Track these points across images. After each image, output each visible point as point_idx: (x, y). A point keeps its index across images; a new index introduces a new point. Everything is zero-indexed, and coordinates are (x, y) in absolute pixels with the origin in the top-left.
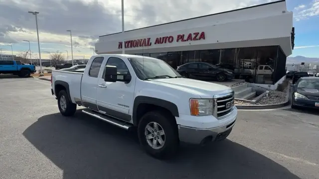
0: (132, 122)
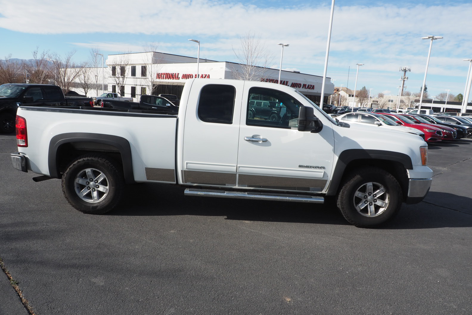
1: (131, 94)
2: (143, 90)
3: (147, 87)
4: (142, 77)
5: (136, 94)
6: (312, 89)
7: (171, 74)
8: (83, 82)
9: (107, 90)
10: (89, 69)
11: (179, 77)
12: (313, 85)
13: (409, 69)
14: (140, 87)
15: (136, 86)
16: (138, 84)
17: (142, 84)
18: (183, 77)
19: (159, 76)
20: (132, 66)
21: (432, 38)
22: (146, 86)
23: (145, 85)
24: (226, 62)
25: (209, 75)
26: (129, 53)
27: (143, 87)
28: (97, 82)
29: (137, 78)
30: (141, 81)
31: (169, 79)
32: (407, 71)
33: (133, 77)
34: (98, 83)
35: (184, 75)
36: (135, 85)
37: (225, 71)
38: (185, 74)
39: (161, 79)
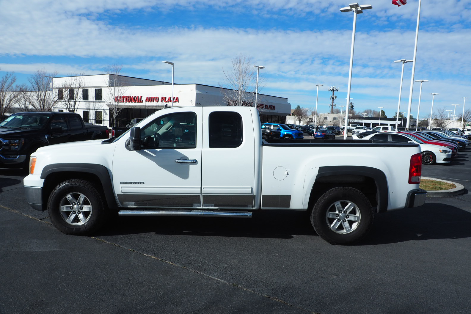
2: (98, 114)
3: (103, 111)
4: (96, 101)
5: (89, 118)
6: (273, 109)
7: (133, 96)
10: (30, 92)
11: (143, 100)
12: (273, 105)
13: (337, 89)
14: (94, 111)
15: (88, 110)
16: (91, 108)
17: (96, 108)
18: (147, 100)
19: (117, 99)
20: (83, 90)
21: (403, 62)
22: (101, 110)
23: (99, 109)
24: (196, 84)
25: (178, 97)
26: (82, 75)
27: (97, 111)
29: (89, 102)
30: (95, 105)
31: (131, 103)
32: (335, 90)
33: (85, 101)
35: (148, 97)
37: (196, 93)
38: (150, 97)
39: (121, 102)
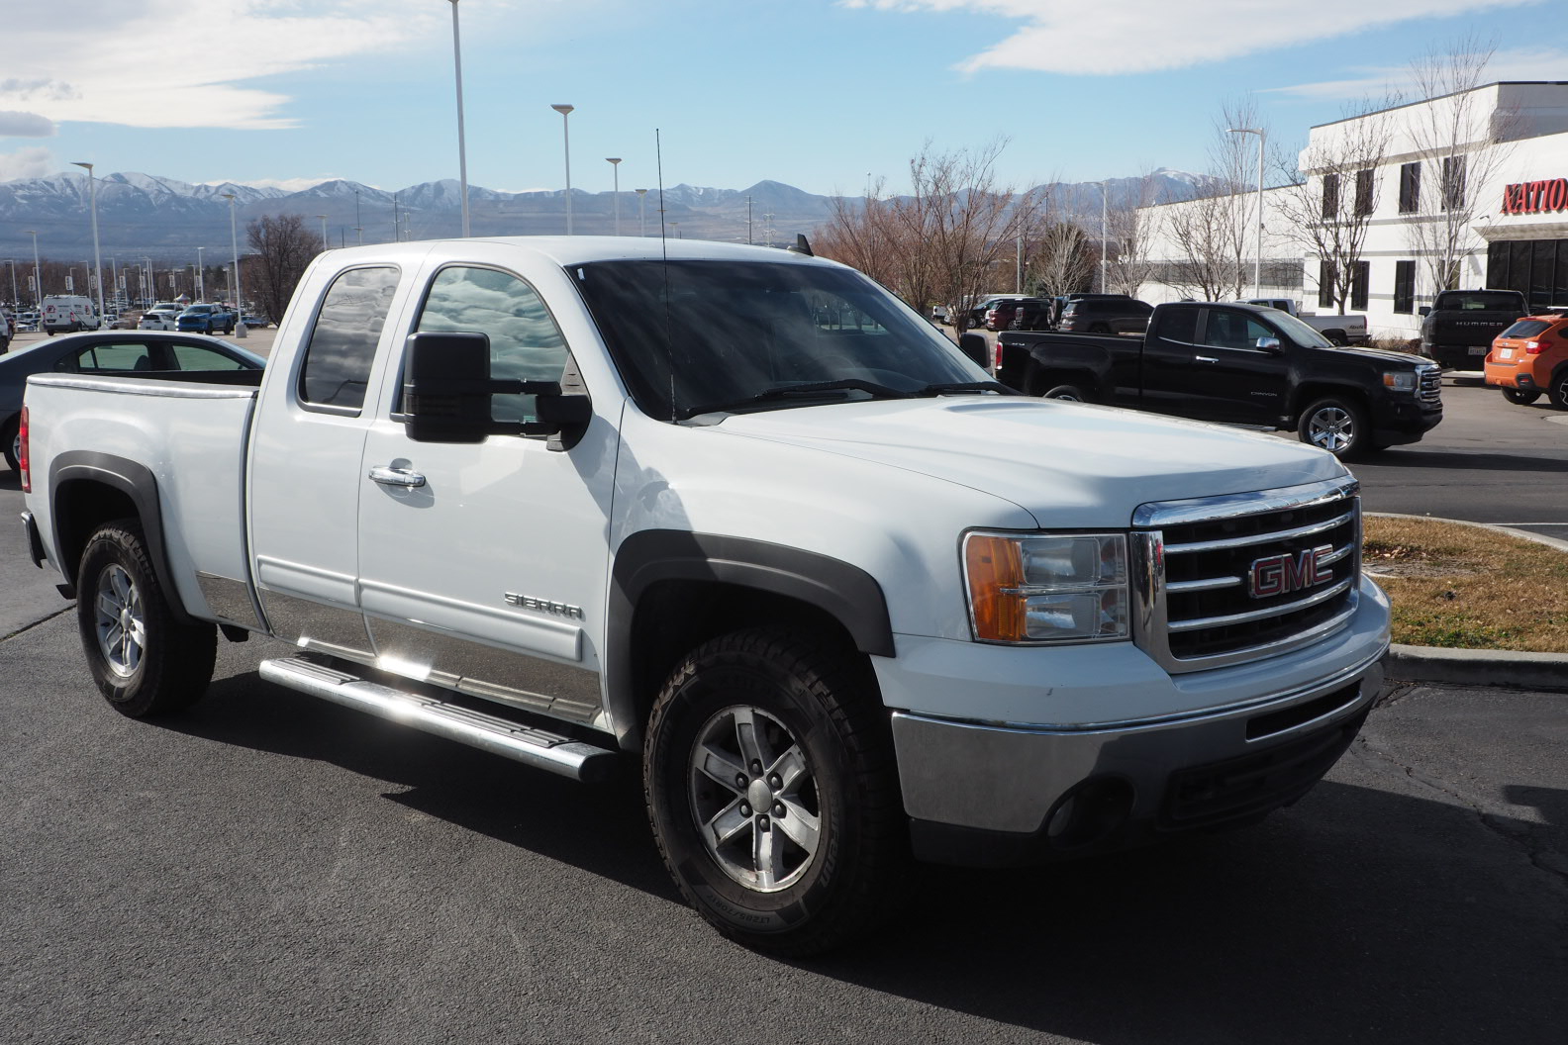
0: (604, 722)
1: (1396, 297)
2: (1449, 271)
3: (1464, 259)
4: (1443, 213)
5: (1416, 294)
8: (1201, 258)
9: (1302, 284)
14: (1435, 261)
15: (1416, 258)
16: (1425, 249)
19: (1518, 198)
20: (1403, 167)
22: (1460, 252)
27: (1446, 258)
28: (1238, 254)
29: (1421, 220)
31: (1565, 211)
33: (1406, 216)
34: (1242, 257)
36: (1412, 253)
39: (1527, 213)
